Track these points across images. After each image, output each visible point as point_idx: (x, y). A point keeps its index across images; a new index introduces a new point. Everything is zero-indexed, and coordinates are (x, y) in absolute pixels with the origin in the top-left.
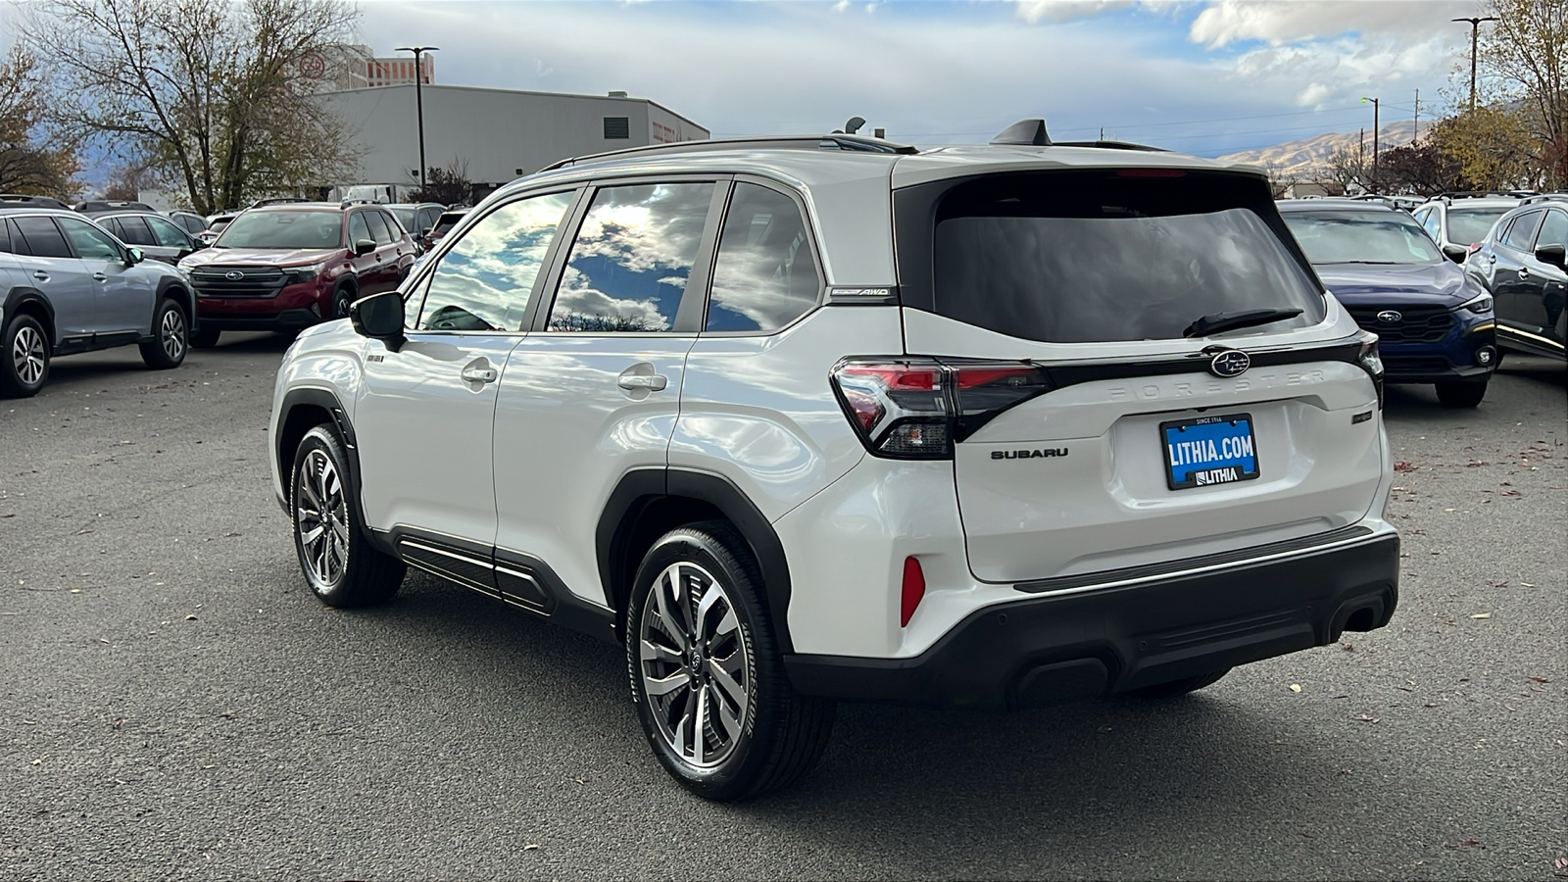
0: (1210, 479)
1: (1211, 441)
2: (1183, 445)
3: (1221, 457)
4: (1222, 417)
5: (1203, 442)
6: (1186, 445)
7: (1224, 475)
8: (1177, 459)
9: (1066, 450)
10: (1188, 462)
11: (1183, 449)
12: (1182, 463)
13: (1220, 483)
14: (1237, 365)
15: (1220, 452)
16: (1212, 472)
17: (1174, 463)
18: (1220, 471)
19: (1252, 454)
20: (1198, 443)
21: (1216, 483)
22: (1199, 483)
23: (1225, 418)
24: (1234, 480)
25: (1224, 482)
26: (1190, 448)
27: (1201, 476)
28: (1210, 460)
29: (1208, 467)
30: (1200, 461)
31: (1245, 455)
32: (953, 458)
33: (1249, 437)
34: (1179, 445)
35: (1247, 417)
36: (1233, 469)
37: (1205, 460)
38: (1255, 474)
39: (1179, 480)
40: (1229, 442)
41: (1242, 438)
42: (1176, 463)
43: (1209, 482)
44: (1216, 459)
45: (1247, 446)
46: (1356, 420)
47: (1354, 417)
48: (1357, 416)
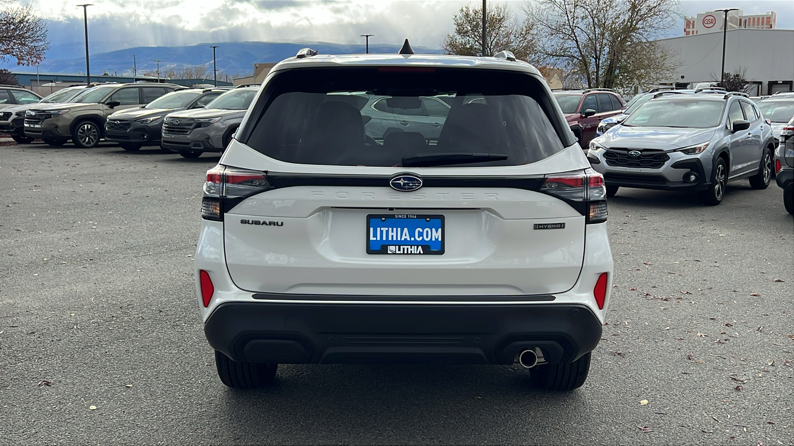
0: (399, 250)
1: (406, 230)
2: (382, 229)
3: (413, 239)
4: (417, 215)
5: (399, 229)
6: (385, 229)
7: (413, 250)
8: (375, 235)
9: (282, 223)
10: (384, 239)
11: (382, 232)
12: (378, 239)
13: (407, 254)
14: (411, 184)
15: (412, 234)
16: (401, 247)
17: (372, 238)
18: (409, 247)
19: (440, 239)
20: (395, 229)
21: (404, 253)
22: (389, 252)
23: (419, 217)
24: (420, 253)
25: (411, 254)
26: (387, 232)
27: (392, 248)
28: (403, 239)
29: (399, 244)
30: (395, 239)
31: (434, 239)
32: (223, 220)
33: (440, 230)
34: (379, 229)
35: (442, 218)
36: (420, 247)
37: (399, 239)
38: (441, 252)
39: (377, 249)
40: (421, 231)
41: (434, 229)
42: (375, 239)
43: (397, 252)
44: (409, 239)
45: (437, 235)
46: (538, 227)
47: (535, 225)
48: (539, 225)
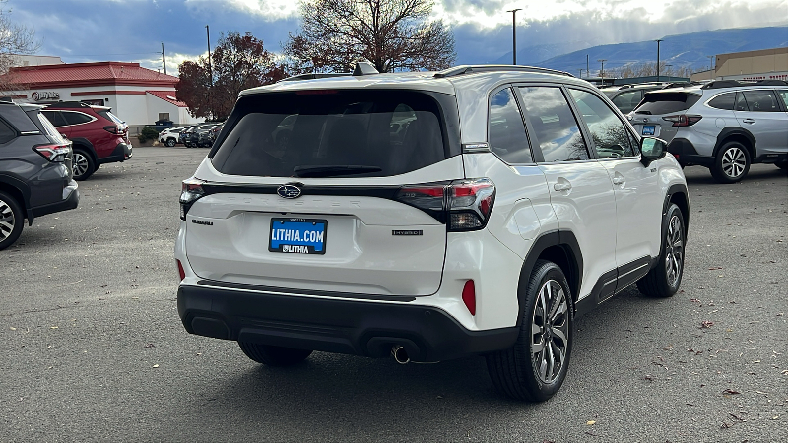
0: (291, 249)
1: (298, 231)
2: (281, 230)
3: (302, 240)
4: (306, 219)
5: (293, 231)
6: (283, 231)
7: (301, 249)
8: (276, 236)
9: (212, 223)
10: (282, 239)
11: (280, 232)
12: (278, 239)
13: (297, 252)
14: (292, 192)
15: (302, 237)
16: (293, 246)
17: (273, 238)
18: (299, 247)
19: (322, 241)
20: (290, 231)
21: (294, 252)
22: (284, 251)
23: (308, 221)
24: (306, 253)
25: (299, 253)
26: (284, 233)
27: (286, 247)
28: (295, 240)
29: (291, 244)
30: (289, 239)
31: (317, 241)
32: (185, 220)
33: (322, 232)
34: (278, 230)
35: (325, 223)
36: (306, 247)
37: (292, 240)
38: (323, 252)
39: (276, 247)
40: (309, 233)
41: (318, 232)
42: (275, 239)
43: (290, 251)
44: (299, 240)
45: (320, 237)
46: (395, 233)
47: (393, 231)
48: (396, 231)
